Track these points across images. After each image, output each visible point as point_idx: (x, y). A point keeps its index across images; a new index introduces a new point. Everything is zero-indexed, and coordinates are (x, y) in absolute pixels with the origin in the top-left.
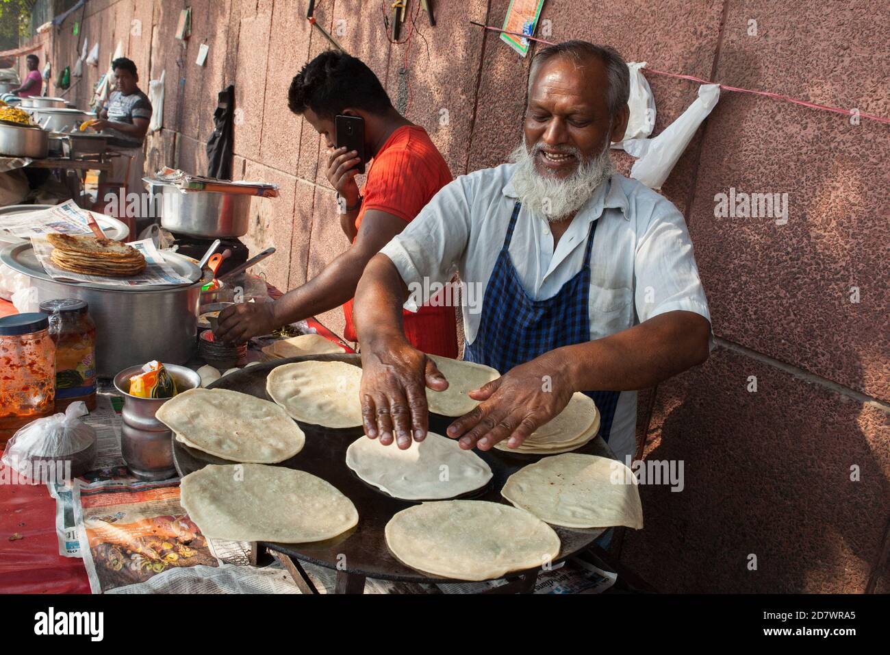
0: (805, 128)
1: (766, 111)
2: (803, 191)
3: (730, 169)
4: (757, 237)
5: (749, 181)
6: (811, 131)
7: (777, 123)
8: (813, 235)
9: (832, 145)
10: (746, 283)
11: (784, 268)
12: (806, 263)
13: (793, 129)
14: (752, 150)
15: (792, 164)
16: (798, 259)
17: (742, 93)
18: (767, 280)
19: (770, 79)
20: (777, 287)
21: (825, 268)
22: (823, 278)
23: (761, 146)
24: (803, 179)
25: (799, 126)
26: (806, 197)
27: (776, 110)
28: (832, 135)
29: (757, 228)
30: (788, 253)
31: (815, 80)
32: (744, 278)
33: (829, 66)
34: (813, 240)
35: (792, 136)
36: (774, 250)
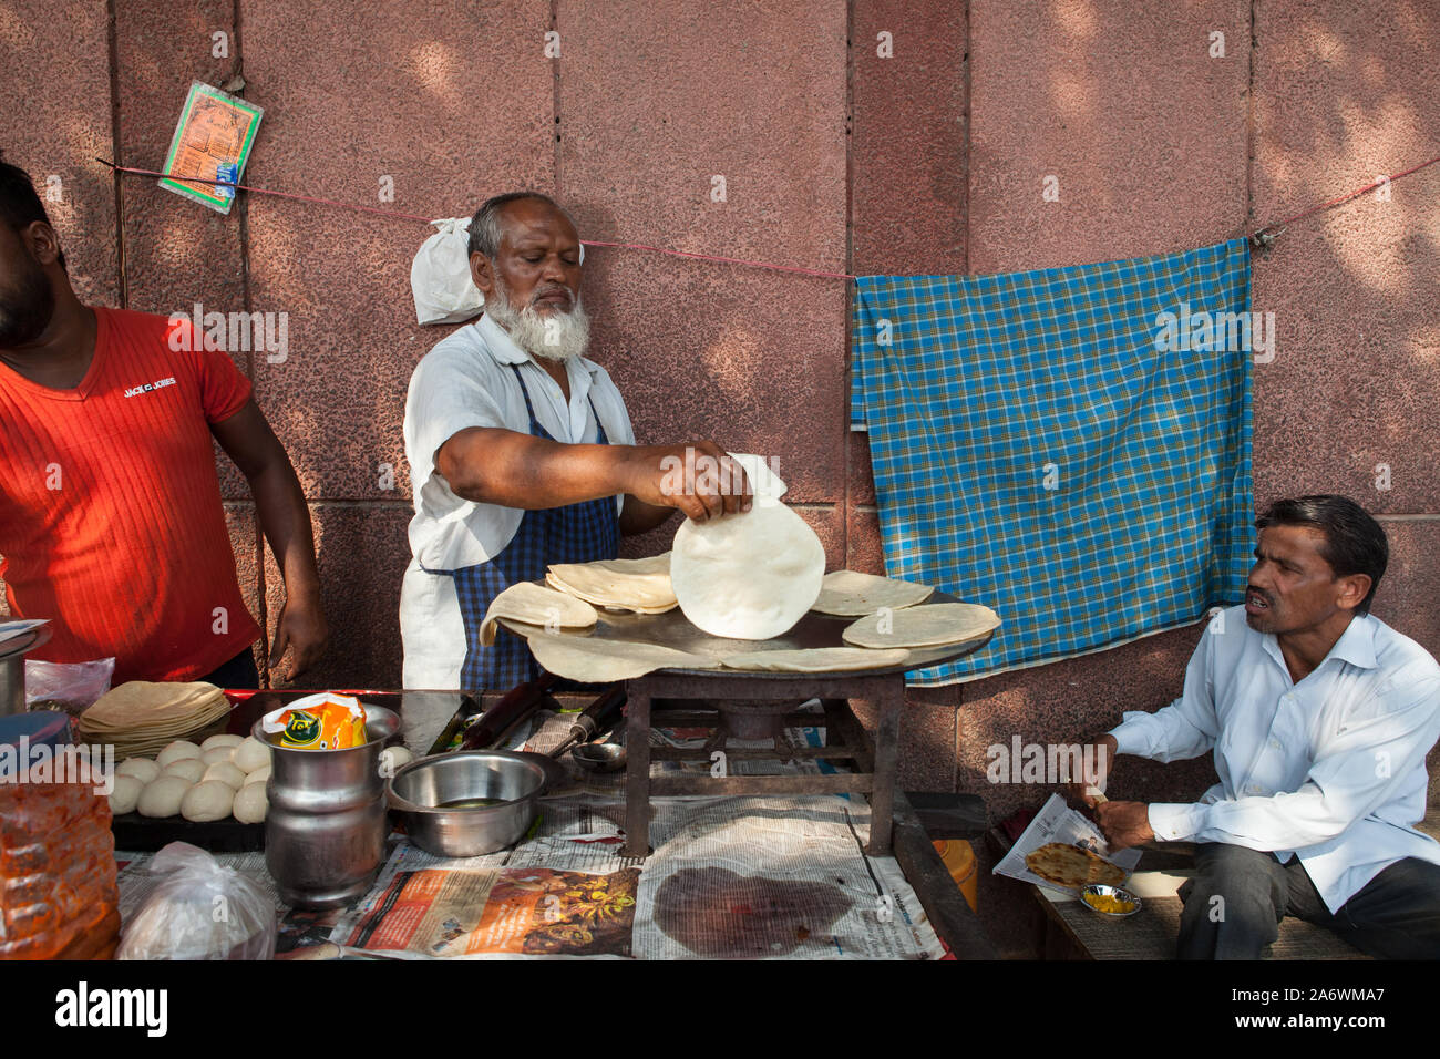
0: (678, 277)
1: (633, 263)
2: (692, 336)
3: (605, 327)
4: (653, 389)
5: (630, 335)
6: (685, 279)
7: (648, 274)
8: (711, 375)
9: (709, 291)
10: (652, 438)
11: (690, 413)
12: (712, 403)
13: (665, 279)
14: (626, 304)
15: (673, 312)
16: (703, 401)
17: (600, 248)
18: (676, 428)
19: (629, 232)
20: (689, 432)
21: (731, 403)
22: (731, 412)
23: (636, 299)
24: (689, 325)
25: (671, 276)
26: (695, 341)
27: (642, 263)
28: (706, 281)
29: (651, 381)
30: (691, 398)
31: (676, 232)
32: (649, 434)
33: (686, 218)
34: (712, 380)
35: (666, 286)
36: (676, 399)
